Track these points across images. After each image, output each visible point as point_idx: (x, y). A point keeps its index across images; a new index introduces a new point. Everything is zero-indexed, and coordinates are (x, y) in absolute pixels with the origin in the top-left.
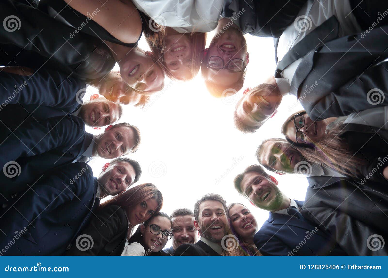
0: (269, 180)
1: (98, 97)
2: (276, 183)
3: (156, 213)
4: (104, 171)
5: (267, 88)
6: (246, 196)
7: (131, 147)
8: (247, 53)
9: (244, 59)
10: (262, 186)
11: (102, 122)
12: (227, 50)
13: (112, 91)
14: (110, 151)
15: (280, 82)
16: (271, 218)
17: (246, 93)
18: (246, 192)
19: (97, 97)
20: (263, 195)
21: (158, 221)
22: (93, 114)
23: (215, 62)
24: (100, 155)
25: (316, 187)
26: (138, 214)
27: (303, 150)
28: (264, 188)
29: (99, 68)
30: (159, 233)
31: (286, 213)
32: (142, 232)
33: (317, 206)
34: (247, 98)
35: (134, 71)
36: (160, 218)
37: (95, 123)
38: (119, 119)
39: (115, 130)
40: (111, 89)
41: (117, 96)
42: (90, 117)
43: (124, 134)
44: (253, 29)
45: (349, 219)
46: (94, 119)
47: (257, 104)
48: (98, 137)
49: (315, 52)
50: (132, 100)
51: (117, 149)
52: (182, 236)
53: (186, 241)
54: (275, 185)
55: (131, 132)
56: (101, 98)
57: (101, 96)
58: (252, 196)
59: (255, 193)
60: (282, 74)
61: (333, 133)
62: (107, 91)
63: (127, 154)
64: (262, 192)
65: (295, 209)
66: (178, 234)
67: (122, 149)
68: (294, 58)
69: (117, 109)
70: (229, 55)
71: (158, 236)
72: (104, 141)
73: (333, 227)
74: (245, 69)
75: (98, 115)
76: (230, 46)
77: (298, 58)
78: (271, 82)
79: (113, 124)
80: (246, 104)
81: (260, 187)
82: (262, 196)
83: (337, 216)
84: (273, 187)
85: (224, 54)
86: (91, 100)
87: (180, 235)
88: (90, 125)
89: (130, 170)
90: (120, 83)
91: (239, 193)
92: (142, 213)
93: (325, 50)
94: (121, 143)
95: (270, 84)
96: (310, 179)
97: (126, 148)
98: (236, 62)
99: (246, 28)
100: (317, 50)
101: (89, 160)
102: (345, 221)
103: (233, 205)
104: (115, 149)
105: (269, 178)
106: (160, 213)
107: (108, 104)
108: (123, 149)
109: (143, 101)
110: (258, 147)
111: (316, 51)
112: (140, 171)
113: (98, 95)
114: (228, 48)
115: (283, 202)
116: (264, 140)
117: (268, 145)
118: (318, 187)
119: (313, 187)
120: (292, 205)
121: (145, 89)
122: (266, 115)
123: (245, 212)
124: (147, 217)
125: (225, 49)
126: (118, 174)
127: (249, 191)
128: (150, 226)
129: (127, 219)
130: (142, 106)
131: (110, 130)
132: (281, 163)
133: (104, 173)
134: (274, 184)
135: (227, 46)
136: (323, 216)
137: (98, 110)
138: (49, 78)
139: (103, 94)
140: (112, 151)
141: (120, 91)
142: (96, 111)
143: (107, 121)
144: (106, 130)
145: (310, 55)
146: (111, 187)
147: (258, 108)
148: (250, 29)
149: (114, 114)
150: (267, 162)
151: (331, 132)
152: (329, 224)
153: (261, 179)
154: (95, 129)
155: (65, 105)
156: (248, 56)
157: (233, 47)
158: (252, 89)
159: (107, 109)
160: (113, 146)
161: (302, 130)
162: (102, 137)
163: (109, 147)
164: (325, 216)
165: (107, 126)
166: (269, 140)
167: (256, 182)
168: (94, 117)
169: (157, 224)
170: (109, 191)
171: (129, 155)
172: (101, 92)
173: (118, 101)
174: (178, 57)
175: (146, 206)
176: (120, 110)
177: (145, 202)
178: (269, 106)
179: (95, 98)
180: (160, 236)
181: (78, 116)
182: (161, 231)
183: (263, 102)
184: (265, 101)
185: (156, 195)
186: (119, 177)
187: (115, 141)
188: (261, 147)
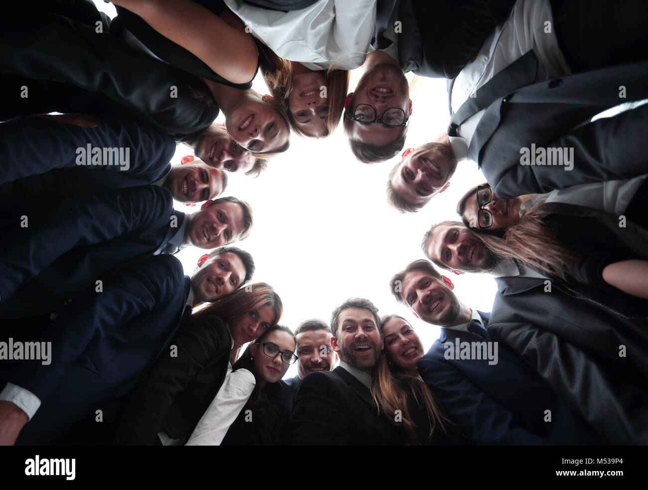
0: (441, 282)
1: (193, 159)
2: (450, 286)
3: (272, 326)
4: (200, 267)
5: (437, 148)
6: (408, 304)
7: (239, 232)
8: (410, 100)
9: (404, 109)
10: (431, 291)
11: (198, 195)
12: (381, 95)
13: (213, 151)
14: (208, 238)
15: (455, 141)
16: (444, 336)
17: (406, 155)
18: (408, 299)
19: (191, 159)
20: (433, 304)
21: (276, 337)
22: (185, 184)
23: (363, 113)
24: (194, 243)
25: (508, 292)
26: (246, 328)
27: (488, 238)
28: (434, 294)
29: (195, 118)
30: (276, 356)
31: (466, 329)
32: (253, 354)
33: (509, 320)
34: (408, 161)
35: (247, 122)
36: (279, 333)
37: (187, 197)
38: (222, 192)
39: (217, 207)
40: (212, 150)
41: (220, 160)
42: (180, 188)
43: (229, 213)
44: (418, 66)
45: (555, 340)
46: (186, 192)
47: (422, 171)
48: (192, 217)
49: (503, 101)
50: (242, 165)
51: (218, 235)
52: (312, 359)
53: (317, 368)
54: (449, 290)
55: (239, 211)
56: (197, 162)
57: (197, 159)
58: (416, 305)
59: (421, 302)
60: (459, 130)
61: (531, 214)
62: (206, 152)
63: (233, 242)
64: (431, 300)
65: (479, 324)
66: (307, 357)
67: (226, 235)
68: (476, 109)
69: (220, 177)
70: (383, 102)
71: (275, 360)
72: (201, 222)
73: (533, 351)
74: (407, 123)
75: (192, 186)
76: (385, 90)
77: (480, 109)
78: (442, 141)
79: (214, 199)
80: (406, 170)
81: (429, 293)
82: (431, 306)
83: (538, 336)
84: (446, 292)
85: (376, 101)
86: (182, 164)
87: (310, 359)
88: (181, 199)
89: (237, 264)
90: (225, 140)
91: (397, 300)
92: (251, 327)
93: (517, 99)
94: (225, 226)
95: (441, 144)
96: (499, 281)
97: (231, 233)
98: (393, 113)
99: (408, 64)
100: (506, 98)
101: (179, 250)
102: (549, 342)
103: (388, 319)
104: (216, 234)
105: (440, 280)
106: (278, 326)
107: (207, 170)
108: (228, 234)
109: (258, 166)
110: (425, 234)
111: (505, 100)
112: (253, 266)
113: (193, 157)
114: (382, 92)
115: (460, 313)
116: (434, 224)
117: (440, 232)
118: (511, 293)
119: (503, 292)
120: (474, 318)
121: (261, 149)
123: (406, 331)
124: (260, 333)
125: (378, 94)
126: (219, 271)
127: (412, 298)
128: (264, 345)
129: (229, 334)
130: (257, 174)
131: (209, 206)
132: (458, 258)
133: (199, 269)
134: (448, 287)
135: (381, 90)
136: (519, 335)
137: (192, 179)
138: (122, 132)
139: (201, 156)
140: (211, 237)
141: (225, 152)
142: (189, 180)
143: (205, 194)
144: (203, 207)
145: (496, 106)
146: (208, 290)
147: (423, 176)
148: (413, 66)
149: (216, 185)
150: (439, 257)
151: (529, 212)
152: (527, 347)
153: (429, 282)
154: (187, 205)
155: (145, 170)
156: (410, 105)
157: (390, 91)
158: (415, 149)
159: (205, 177)
160: (214, 230)
161: (487, 207)
162: (198, 217)
163: (207, 233)
164: (522, 335)
165: (205, 202)
166: (441, 224)
167: (422, 285)
168: (185, 189)
169: (273, 341)
170: (204, 296)
171: (237, 243)
172: (197, 153)
173: (222, 166)
174: (309, 104)
175: (257, 317)
176: (224, 179)
177: (256, 311)
178: (439, 174)
179: (189, 161)
180: (279, 359)
181: (162, 186)
182: (280, 352)
183: (431, 168)
184: (434, 168)
185: (272, 301)
186: (220, 276)
187: (216, 223)
188: (430, 234)
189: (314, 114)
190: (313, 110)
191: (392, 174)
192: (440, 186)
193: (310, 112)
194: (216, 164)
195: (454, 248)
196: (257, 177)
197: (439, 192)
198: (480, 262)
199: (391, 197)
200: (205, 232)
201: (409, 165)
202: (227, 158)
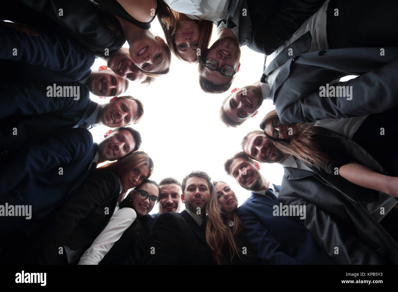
0: (253, 166)
1: (106, 69)
4: (105, 137)
7: (134, 118)
11: (109, 93)
12: (224, 56)
13: (120, 66)
14: (114, 120)
15: (263, 85)
17: (234, 92)
18: (233, 174)
21: (147, 187)
22: (100, 84)
23: (211, 63)
24: (104, 123)
25: (290, 177)
26: (131, 179)
28: (248, 172)
30: (146, 198)
31: (264, 194)
32: (132, 197)
33: (290, 195)
34: (234, 96)
35: (143, 51)
36: (149, 185)
37: (101, 93)
38: (125, 91)
39: (121, 101)
40: (119, 65)
41: (124, 72)
42: (96, 86)
43: (129, 106)
44: (250, 43)
45: (315, 209)
46: (100, 89)
47: (242, 103)
48: (103, 107)
49: (292, 60)
50: (138, 77)
51: (121, 119)
53: (170, 207)
54: (257, 171)
55: (136, 105)
56: (109, 70)
59: (241, 177)
60: (267, 79)
62: (115, 66)
63: (129, 125)
65: (272, 191)
66: (164, 200)
68: (277, 65)
69: (124, 82)
70: (224, 60)
71: (145, 201)
72: (110, 110)
75: (105, 86)
76: (226, 53)
77: (280, 66)
78: (256, 85)
79: (118, 96)
80: (233, 101)
84: (255, 172)
85: (220, 58)
86: (99, 70)
87: (166, 201)
89: (129, 138)
92: (134, 178)
94: (126, 114)
95: (255, 87)
97: (130, 118)
100: (294, 59)
102: (312, 209)
103: (215, 184)
104: (120, 119)
105: (253, 164)
106: (149, 180)
107: (116, 77)
108: (127, 119)
109: (149, 80)
110: (243, 138)
112: (140, 141)
115: (262, 184)
117: (251, 138)
118: (292, 179)
119: (288, 177)
120: (270, 187)
121: (150, 70)
122: (248, 113)
123: (227, 189)
124: (140, 182)
125: (222, 54)
126: (117, 141)
127: (236, 174)
128: (139, 191)
130: (148, 84)
131: (115, 101)
132: (261, 155)
133: (105, 139)
137: (106, 81)
138: (57, 43)
139: (111, 67)
140: (117, 120)
141: (128, 68)
142: (104, 82)
143: (114, 92)
144: (111, 100)
145: (288, 63)
146: (108, 153)
147: (242, 105)
148: (247, 43)
149: (121, 87)
154: (100, 98)
157: (229, 54)
158: (240, 89)
160: (119, 116)
161: (278, 129)
162: (107, 107)
163: (114, 117)
165: (112, 97)
166: (253, 133)
169: (145, 189)
171: (132, 125)
172: (109, 65)
173: (125, 76)
174: (186, 39)
175: (139, 172)
176: (127, 84)
177: (138, 169)
178: (252, 105)
179: (103, 69)
180: (148, 200)
181: (85, 84)
182: (148, 196)
183: (247, 101)
184: (249, 101)
185: (148, 162)
186: (117, 145)
187: (120, 111)
188: (246, 138)
189: (189, 46)
190: (188, 44)
191: (224, 102)
192: (252, 112)
193: (187, 45)
194: (122, 74)
195: (259, 148)
196: (148, 85)
197: (251, 117)
198: (273, 158)
199: (222, 116)
200: (113, 117)
201: (235, 98)
202: (128, 72)
